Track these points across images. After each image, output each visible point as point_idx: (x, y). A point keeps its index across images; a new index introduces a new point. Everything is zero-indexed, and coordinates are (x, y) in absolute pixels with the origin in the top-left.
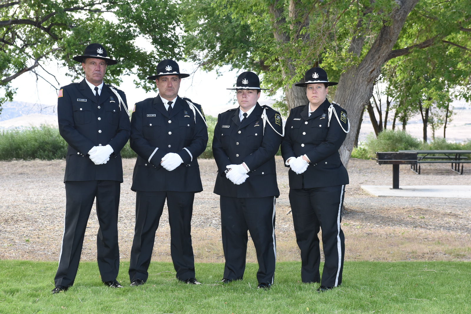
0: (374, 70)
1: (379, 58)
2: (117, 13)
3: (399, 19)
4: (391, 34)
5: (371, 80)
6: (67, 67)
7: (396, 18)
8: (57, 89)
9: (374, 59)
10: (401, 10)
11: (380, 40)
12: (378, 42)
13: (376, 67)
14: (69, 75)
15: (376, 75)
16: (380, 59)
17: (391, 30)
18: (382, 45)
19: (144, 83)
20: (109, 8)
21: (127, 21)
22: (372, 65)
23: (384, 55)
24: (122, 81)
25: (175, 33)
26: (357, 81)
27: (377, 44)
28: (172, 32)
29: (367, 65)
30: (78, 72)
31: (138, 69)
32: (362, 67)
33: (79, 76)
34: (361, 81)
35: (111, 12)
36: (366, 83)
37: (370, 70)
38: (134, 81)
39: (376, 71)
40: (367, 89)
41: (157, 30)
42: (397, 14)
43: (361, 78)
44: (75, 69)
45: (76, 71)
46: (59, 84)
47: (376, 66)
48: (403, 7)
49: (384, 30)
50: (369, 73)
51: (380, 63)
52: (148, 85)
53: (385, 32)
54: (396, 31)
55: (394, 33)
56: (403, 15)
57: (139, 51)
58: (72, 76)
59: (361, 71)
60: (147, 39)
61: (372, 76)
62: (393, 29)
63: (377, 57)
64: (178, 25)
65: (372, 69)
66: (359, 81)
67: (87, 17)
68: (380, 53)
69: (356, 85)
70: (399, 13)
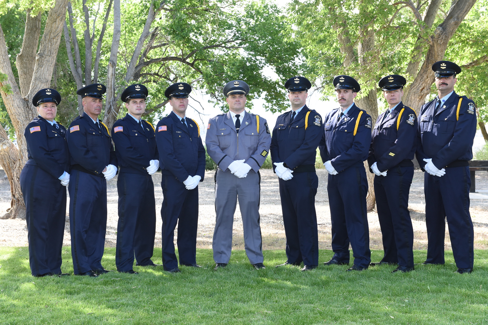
0: (424, 88)
1: (427, 77)
2: (247, 49)
3: (441, 43)
4: (436, 56)
5: (422, 97)
6: (209, 95)
7: (439, 42)
8: (199, 113)
9: (423, 78)
10: (442, 35)
11: (427, 62)
12: (425, 64)
13: (425, 86)
14: (211, 102)
15: (426, 92)
16: (428, 79)
17: (435, 53)
18: (429, 67)
19: (271, 106)
20: (241, 44)
21: (255, 56)
22: (422, 84)
23: (431, 75)
24: (253, 105)
25: (294, 63)
26: (410, 98)
27: (424, 66)
28: (292, 62)
29: (417, 85)
30: (218, 99)
31: (266, 95)
32: (414, 86)
33: (219, 102)
34: (413, 98)
35: (242, 47)
36: (418, 99)
37: (421, 89)
38: (263, 104)
39: (426, 89)
40: (419, 105)
41: (280, 61)
42: (439, 39)
43: (413, 96)
44: (215, 96)
45: (216, 98)
46: (203, 109)
47: (426, 84)
48: (445, 32)
49: (430, 53)
50: (420, 91)
51: (428, 82)
52: (275, 107)
53: (431, 55)
54: (440, 54)
55: (438, 56)
56: (445, 39)
57: (265, 79)
58: (213, 102)
59: (413, 89)
60: (273, 69)
61: (423, 94)
62: (437, 52)
63: (425, 77)
64: (297, 57)
65: (422, 87)
66: (411, 98)
67: (225, 52)
68: (427, 73)
69: (409, 101)
70: (440, 38)
